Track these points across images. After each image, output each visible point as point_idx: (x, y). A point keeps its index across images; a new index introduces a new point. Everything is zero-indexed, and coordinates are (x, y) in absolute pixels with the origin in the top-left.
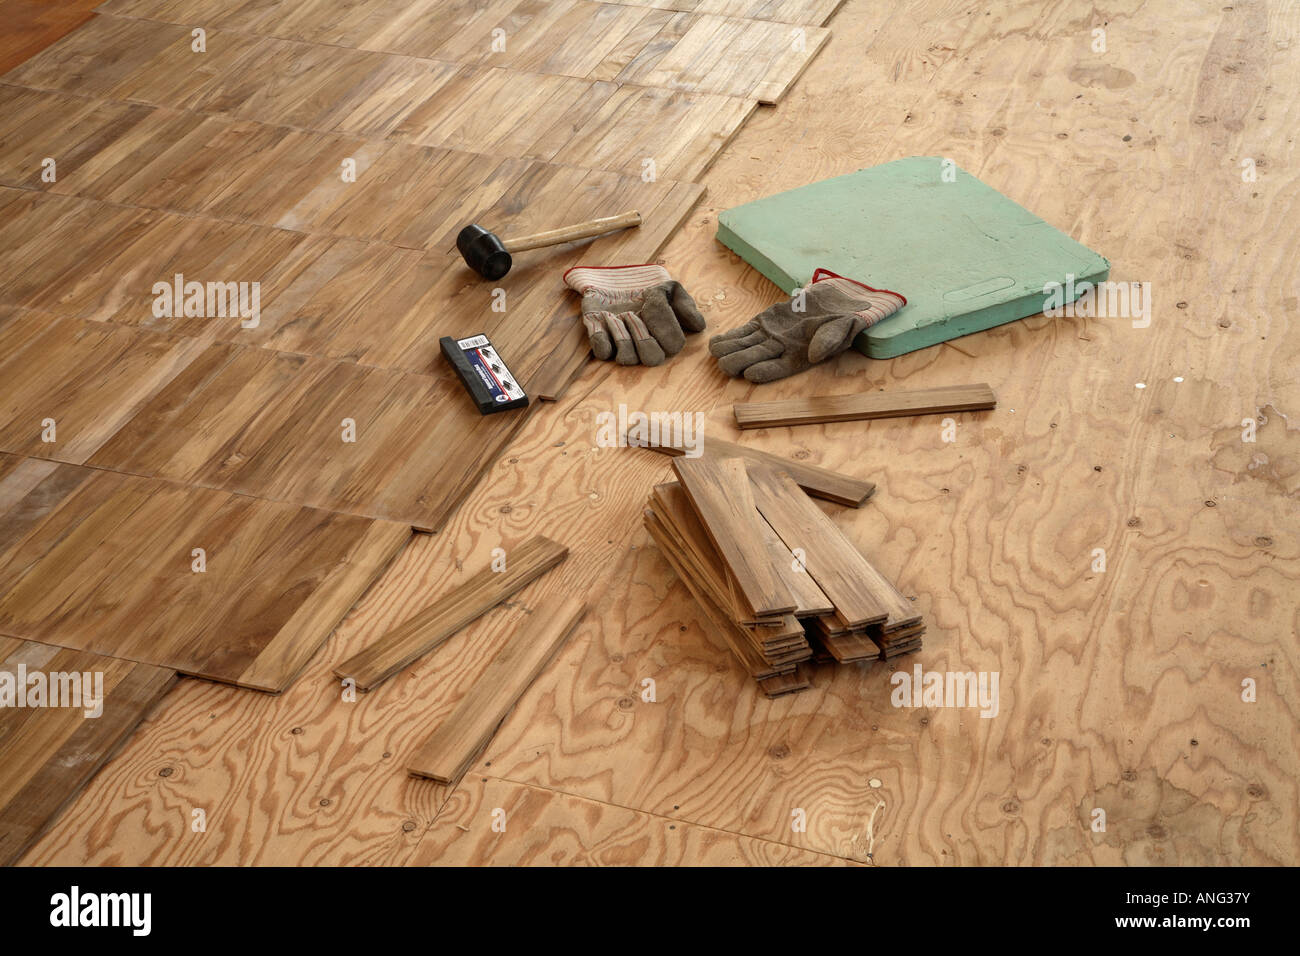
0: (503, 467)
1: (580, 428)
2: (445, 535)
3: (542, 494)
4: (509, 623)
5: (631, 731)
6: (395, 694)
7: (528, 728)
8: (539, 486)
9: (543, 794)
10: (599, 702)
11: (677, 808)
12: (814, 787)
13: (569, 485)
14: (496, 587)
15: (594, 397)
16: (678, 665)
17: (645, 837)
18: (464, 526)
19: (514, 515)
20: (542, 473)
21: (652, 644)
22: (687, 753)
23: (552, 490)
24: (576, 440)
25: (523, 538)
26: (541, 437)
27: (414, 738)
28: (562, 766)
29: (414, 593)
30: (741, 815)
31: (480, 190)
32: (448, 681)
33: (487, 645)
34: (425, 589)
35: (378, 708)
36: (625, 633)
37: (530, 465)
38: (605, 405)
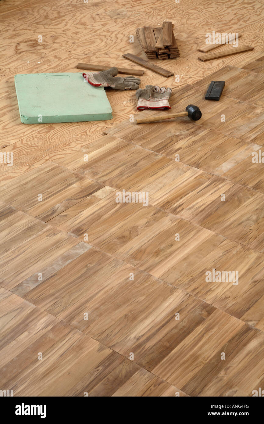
1: (183, 80)
5: (198, 35)
8: (199, 71)
10: (202, 39)
15: (176, 86)
16: (184, 41)
18: (220, 67)
19: (207, 67)
20: (197, 73)
21: (188, 44)
22: (189, 32)
23: (196, 70)
24: (186, 78)
25: (207, 63)
26: (194, 80)
34: (232, 59)
35: (245, 45)
38: (174, 83)
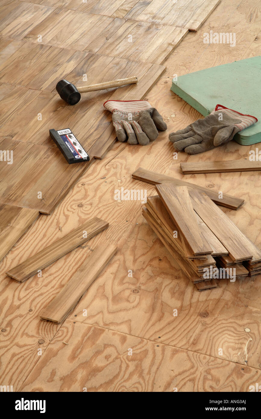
0: (78, 187)
1: (112, 171)
2: (54, 216)
3: (96, 199)
4: (83, 255)
5: (138, 303)
6: (33, 284)
7: (92, 301)
8: (94, 196)
9: (100, 330)
10: (124, 290)
11: (160, 337)
12: (220, 330)
13: (108, 196)
14: (77, 239)
15: (118, 158)
16: (158, 276)
17: (146, 350)
18: (62, 212)
19: (84, 208)
20: (96, 190)
21: (147, 266)
22: (163, 314)
23: (101, 198)
24: (111, 177)
25: (89, 218)
26: (95, 174)
27: (42, 304)
28: (109, 318)
29: (41, 240)
30: (188, 342)
31: (65, 65)
32: (57, 279)
33: (74, 264)
34: (45, 239)
35: (26, 290)
36: (135, 261)
37: (90, 186)
38: (123, 162)
